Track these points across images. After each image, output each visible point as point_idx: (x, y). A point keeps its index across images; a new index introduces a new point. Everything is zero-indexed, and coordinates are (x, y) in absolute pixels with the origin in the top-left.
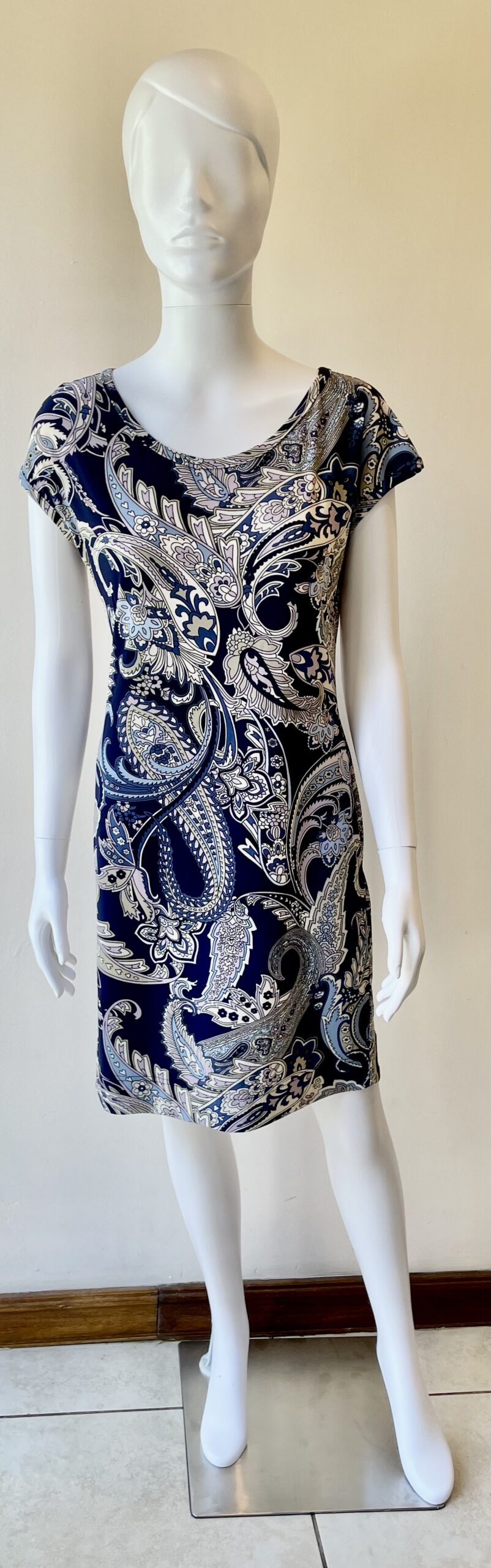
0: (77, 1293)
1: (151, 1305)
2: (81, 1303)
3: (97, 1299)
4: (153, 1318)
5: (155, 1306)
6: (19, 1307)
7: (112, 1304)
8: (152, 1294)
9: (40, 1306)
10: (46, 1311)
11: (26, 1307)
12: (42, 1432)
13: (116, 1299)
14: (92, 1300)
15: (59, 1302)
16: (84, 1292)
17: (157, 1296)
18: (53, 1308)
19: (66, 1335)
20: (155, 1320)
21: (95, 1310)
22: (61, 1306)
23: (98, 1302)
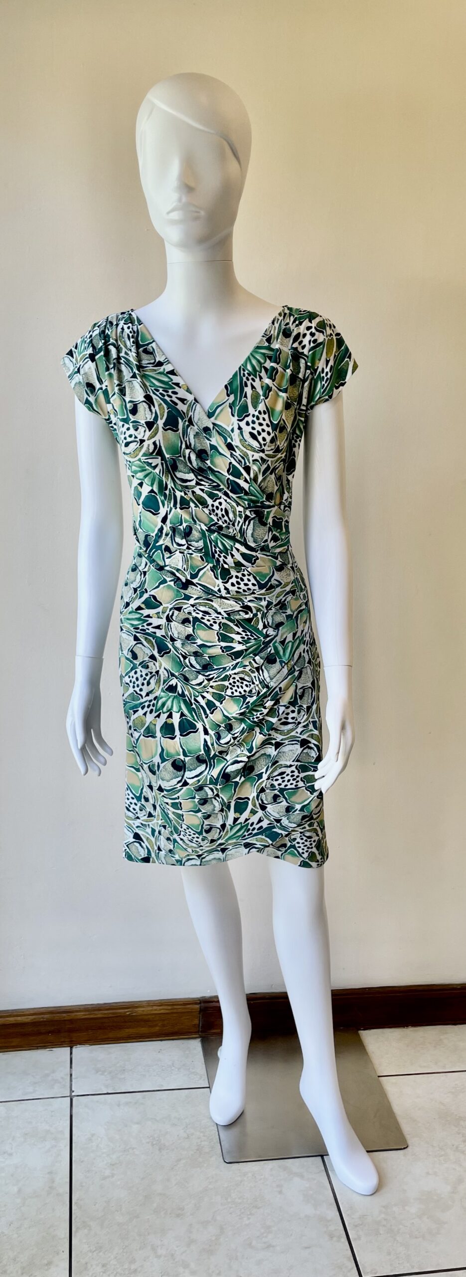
0: (140, 1003)
1: (195, 1012)
2: (143, 1011)
3: (155, 1008)
4: (196, 1022)
5: (198, 1012)
6: (97, 1015)
7: (167, 1011)
8: (196, 1004)
9: (113, 1013)
10: (117, 1017)
11: (101, 1014)
12: (119, 1105)
13: (169, 1007)
14: (151, 1009)
15: (126, 1010)
16: (146, 1002)
17: (199, 1005)
18: (122, 1015)
19: (131, 1035)
20: (198, 1023)
21: (153, 1016)
22: (128, 1013)
23: (156, 1010)
